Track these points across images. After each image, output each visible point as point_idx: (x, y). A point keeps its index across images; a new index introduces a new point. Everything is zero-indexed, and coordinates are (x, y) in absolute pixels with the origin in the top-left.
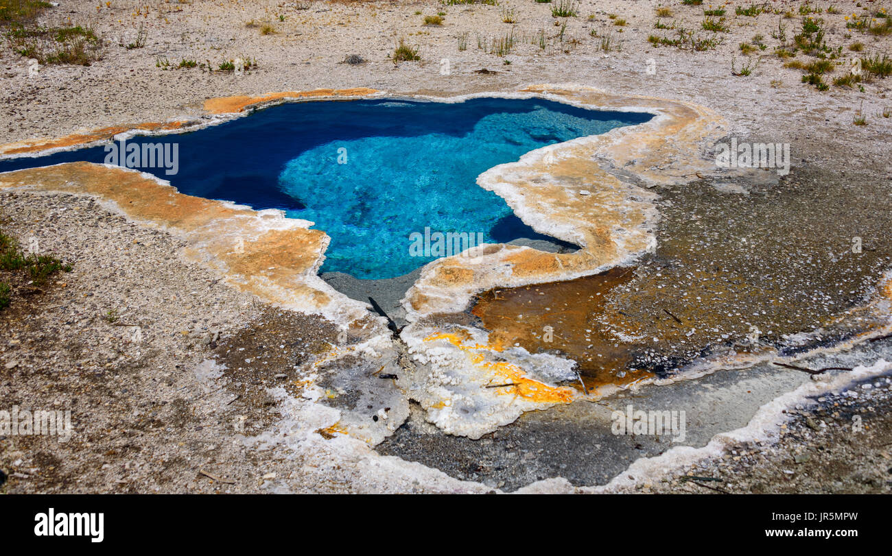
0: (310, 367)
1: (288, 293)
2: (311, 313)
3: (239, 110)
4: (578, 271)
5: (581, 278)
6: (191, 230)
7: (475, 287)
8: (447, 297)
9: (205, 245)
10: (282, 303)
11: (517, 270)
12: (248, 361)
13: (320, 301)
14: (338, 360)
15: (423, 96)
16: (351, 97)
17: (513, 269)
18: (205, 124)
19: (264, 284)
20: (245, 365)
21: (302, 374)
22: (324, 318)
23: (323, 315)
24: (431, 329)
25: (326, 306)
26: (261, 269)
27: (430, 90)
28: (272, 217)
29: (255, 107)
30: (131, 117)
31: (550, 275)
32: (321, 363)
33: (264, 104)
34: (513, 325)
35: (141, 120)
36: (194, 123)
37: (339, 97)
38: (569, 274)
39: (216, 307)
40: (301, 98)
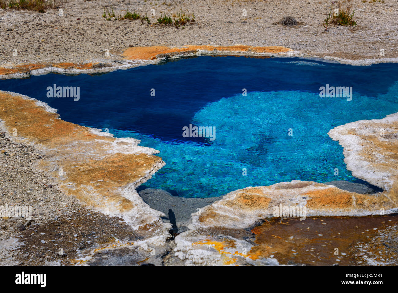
0: (89, 251)
1: (103, 199)
2: (114, 216)
3: (152, 57)
4: (370, 210)
5: (370, 216)
6: (53, 147)
7: (266, 213)
8: (236, 216)
9: (58, 159)
10: (95, 206)
11: (310, 203)
12: (43, 242)
13: (124, 207)
14: (115, 250)
15: (333, 57)
16: (263, 54)
17: (308, 201)
18: (116, 67)
19: (89, 192)
20: (40, 245)
21: (79, 255)
22: (123, 220)
23: (123, 218)
24: (205, 237)
25: (128, 211)
26: (92, 180)
27: (346, 53)
28: (126, 144)
29: (168, 57)
30: (55, 57)
31: (341, 210)
32: (100, 250)
33: (178, 54)
34: (281, 243)
35: (62, 60)
36: (104, 65)
37: (252, 53)
38: (360, 211)
39: (41, 203)
40: (215, 52)
